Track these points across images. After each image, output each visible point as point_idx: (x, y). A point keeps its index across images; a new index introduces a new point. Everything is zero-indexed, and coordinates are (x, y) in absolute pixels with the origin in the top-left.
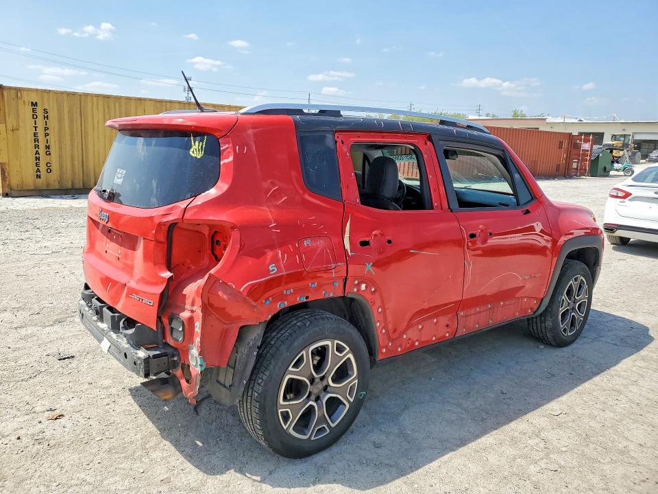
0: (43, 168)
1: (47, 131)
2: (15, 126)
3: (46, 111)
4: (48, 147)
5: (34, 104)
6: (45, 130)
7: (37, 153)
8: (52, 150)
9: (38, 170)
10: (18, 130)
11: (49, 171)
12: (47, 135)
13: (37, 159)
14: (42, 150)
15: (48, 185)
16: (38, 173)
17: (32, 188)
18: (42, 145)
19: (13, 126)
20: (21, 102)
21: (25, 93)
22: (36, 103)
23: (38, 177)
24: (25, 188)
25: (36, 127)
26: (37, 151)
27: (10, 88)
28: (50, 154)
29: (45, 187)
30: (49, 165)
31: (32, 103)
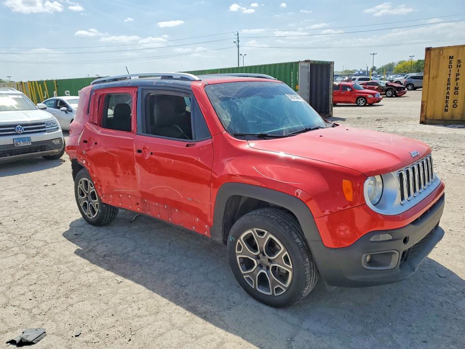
0: (450, 104)
1: (458, 77)
2: (435, 74)
3: (459, 61)
4: (457, 88)
5: (451, 58)
6: (457, 76)
7: (448, 93)
8: (460, 91)
9: (447, 106)
10: (436, 77)
11: (455, 106)
12: (457, 79)
13: (448, 97)
14: (452, 91)
15: (452, 116)
16: (447, 108)
17: (440, 118)
18: (452, 87)
19: (433, 75)
20: (442, 57)
21: (445, 50)
22: (453, 56)
23: (446, 110)
24: (435, 118)
25: (450, 74)
26: (448, 92)
27: (436, 49)
28: (457, 94)
29: (450, 118)
30: (455, 102)
31: (450, 57)
